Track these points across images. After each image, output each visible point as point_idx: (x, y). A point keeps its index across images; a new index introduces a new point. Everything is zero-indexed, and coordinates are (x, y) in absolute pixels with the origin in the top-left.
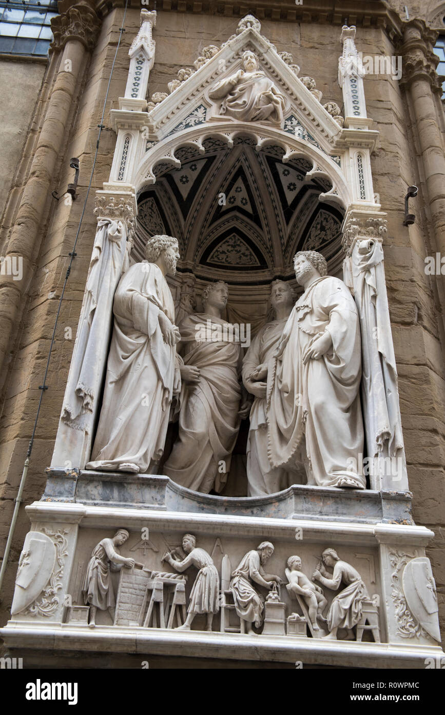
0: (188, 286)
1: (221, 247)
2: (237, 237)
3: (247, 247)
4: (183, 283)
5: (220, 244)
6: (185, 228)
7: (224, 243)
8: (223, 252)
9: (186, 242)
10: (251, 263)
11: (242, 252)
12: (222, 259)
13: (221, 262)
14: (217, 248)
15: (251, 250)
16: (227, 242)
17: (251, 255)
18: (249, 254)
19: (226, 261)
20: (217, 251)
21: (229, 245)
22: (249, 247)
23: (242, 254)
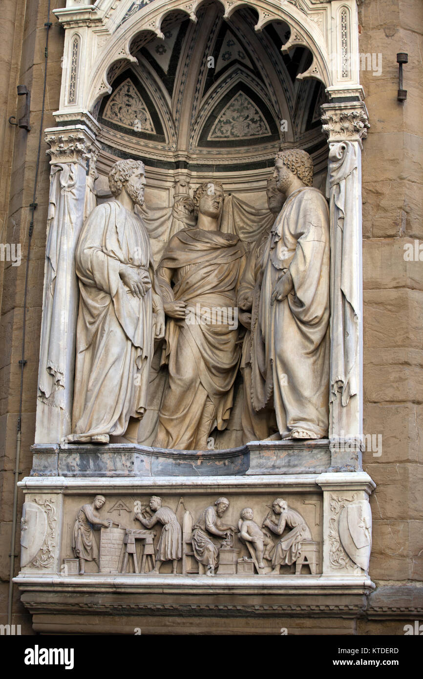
0: (181, 185)
1: (224, 114)
2: (245, 96)
3: (256, 110)
4: (176, 182)
5: (223, 112)
6: (173, 107)
7: (228, 109)
8: (228, 122)
9: (177, 124)
10: (260, 133)
11: (251, 117)
12: (227, 131)
13: (225, 137)
14: (219, 117)
15: (260, 113)
16: (232, 105)
17: (261, 120)
18: (259, 119)
19: (232, 134)
20: (220, 121)
21: (234, 111)
22: (258, 109)
23: (250, 120)
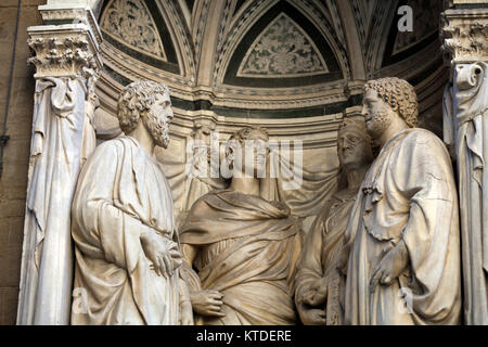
0: (205, 133)
1: (260, 43)
2: (289, 19)
3: (305, 39)
4: (196, 129)
5: (258, 39)
6: (192, 25)
7: (265, 35)
8: (265, 53)
9: (197, 50)
10: (313, 69)
11: (298, 47)
12: (264, 65)
13: (262, 73)
14: (253, 45)
15: (312, 43)
16: (272, 31)
17: (313, 52)
18: (309, 51)
19: (271, 69)
20: (253, 51)
21: (274, 39)
22: (308, 38)
23: (298, 52)
